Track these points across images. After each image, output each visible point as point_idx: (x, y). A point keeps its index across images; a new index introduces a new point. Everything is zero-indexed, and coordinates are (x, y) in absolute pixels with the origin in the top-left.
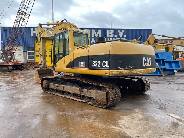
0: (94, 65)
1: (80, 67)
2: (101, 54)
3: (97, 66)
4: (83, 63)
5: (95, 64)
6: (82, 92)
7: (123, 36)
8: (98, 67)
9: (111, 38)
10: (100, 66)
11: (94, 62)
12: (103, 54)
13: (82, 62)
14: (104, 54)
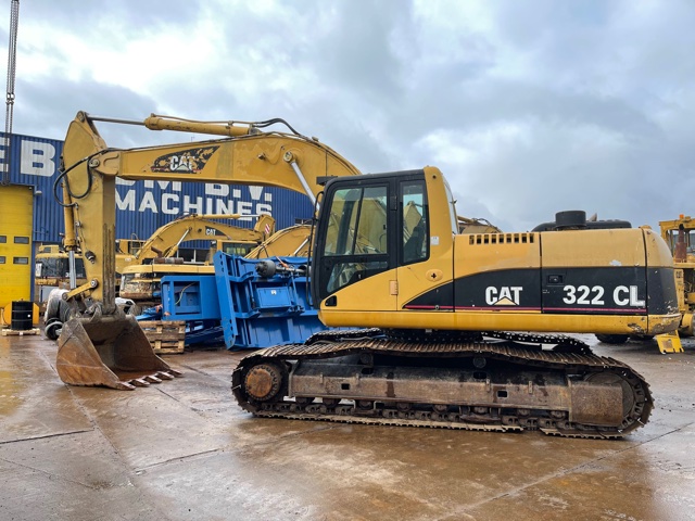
0: (569, 298)
1: (493, 306)
2: (605, 265)
3: (588, 302)
4: (512, 293)
5: (578, 295)
6: (503, 394)
7: (262, 196)
8: (591, 306)
9: (220, 197)
10: (602, 303)
11: (570, 291)
12: (615, 263)
13: (505, 289)
14: (620, 265)
